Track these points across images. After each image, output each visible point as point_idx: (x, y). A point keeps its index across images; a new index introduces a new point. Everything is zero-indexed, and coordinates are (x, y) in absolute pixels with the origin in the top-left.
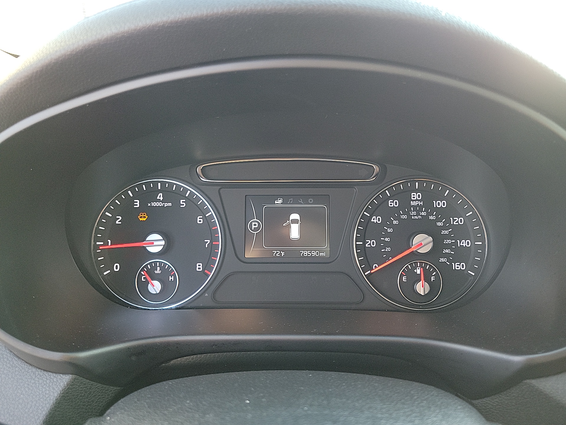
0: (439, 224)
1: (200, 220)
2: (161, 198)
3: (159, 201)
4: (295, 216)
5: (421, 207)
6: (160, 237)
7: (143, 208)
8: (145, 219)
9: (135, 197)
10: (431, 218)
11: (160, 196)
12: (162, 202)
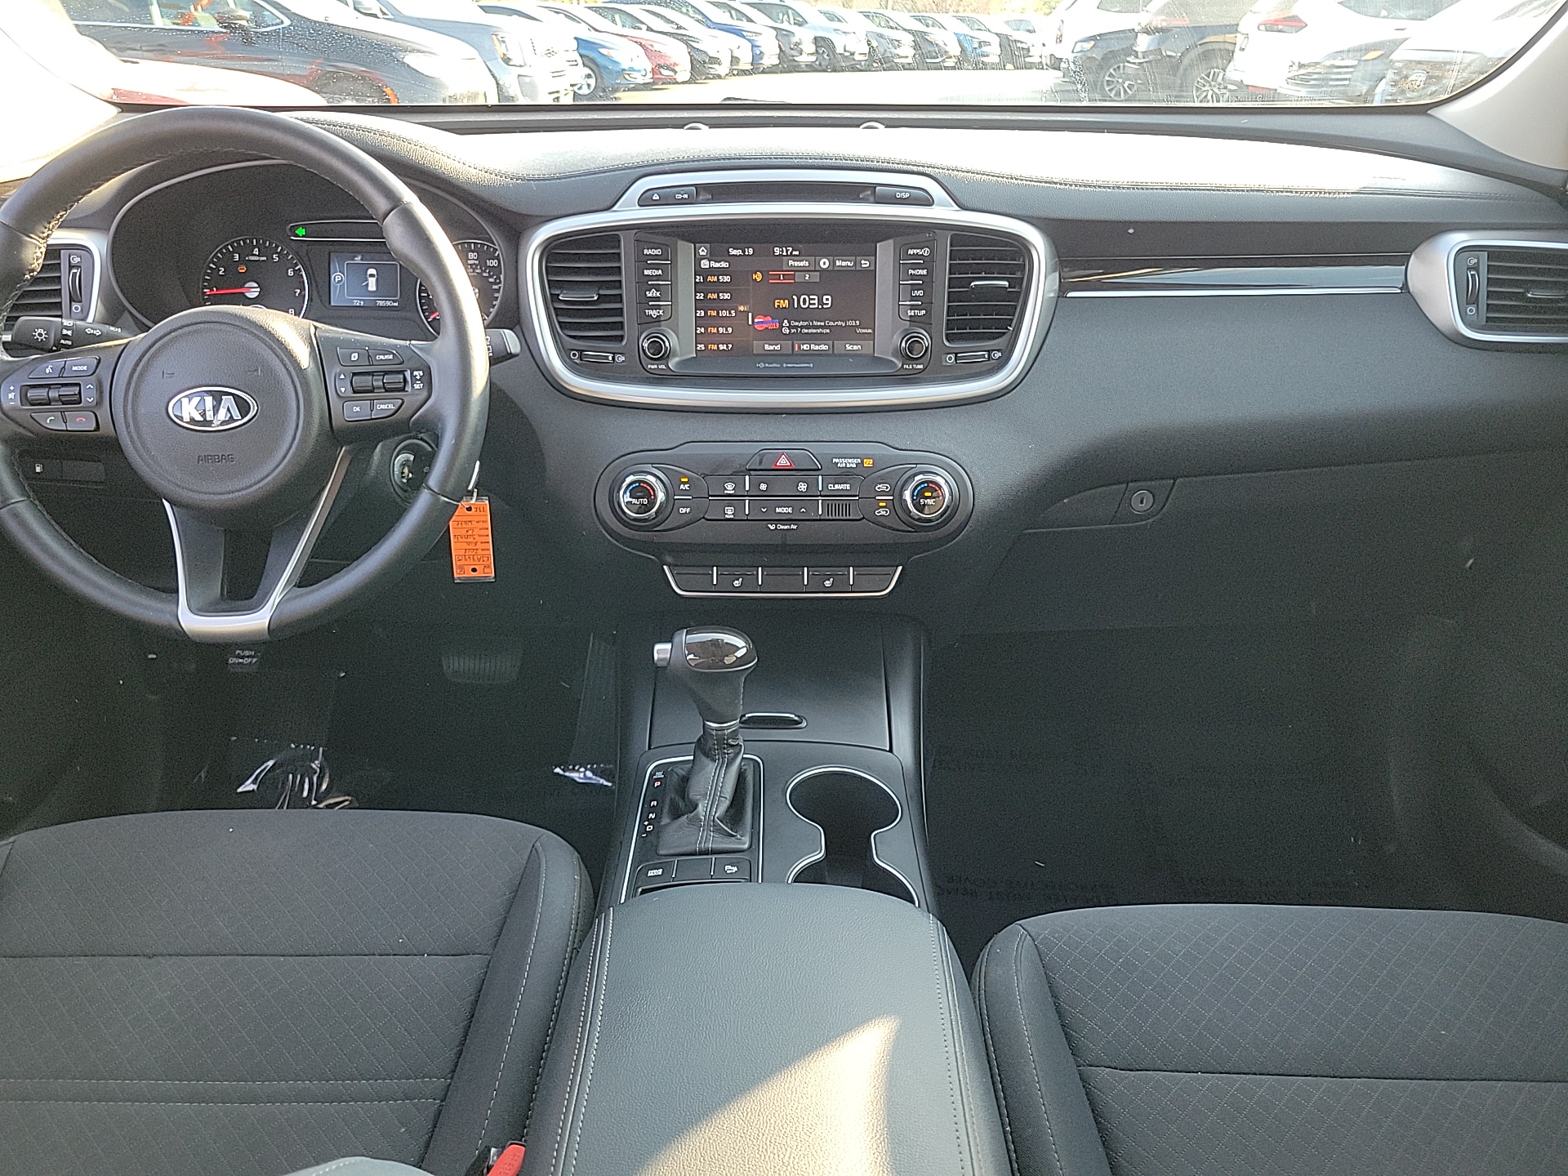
0: (491, 280)
1: (290, 273)
2: (257, 253)
3: (255, 255)
4: (372, 271)
5: (477, 265)
6: (256, 285)
7: (242, 261)
8: (243, 271)
9: (234, 252)
10: (485, 274)
11: (256, 251)
12: (259, 256)
